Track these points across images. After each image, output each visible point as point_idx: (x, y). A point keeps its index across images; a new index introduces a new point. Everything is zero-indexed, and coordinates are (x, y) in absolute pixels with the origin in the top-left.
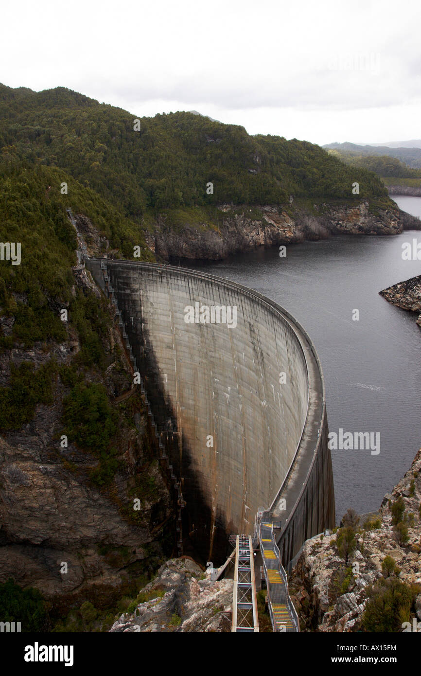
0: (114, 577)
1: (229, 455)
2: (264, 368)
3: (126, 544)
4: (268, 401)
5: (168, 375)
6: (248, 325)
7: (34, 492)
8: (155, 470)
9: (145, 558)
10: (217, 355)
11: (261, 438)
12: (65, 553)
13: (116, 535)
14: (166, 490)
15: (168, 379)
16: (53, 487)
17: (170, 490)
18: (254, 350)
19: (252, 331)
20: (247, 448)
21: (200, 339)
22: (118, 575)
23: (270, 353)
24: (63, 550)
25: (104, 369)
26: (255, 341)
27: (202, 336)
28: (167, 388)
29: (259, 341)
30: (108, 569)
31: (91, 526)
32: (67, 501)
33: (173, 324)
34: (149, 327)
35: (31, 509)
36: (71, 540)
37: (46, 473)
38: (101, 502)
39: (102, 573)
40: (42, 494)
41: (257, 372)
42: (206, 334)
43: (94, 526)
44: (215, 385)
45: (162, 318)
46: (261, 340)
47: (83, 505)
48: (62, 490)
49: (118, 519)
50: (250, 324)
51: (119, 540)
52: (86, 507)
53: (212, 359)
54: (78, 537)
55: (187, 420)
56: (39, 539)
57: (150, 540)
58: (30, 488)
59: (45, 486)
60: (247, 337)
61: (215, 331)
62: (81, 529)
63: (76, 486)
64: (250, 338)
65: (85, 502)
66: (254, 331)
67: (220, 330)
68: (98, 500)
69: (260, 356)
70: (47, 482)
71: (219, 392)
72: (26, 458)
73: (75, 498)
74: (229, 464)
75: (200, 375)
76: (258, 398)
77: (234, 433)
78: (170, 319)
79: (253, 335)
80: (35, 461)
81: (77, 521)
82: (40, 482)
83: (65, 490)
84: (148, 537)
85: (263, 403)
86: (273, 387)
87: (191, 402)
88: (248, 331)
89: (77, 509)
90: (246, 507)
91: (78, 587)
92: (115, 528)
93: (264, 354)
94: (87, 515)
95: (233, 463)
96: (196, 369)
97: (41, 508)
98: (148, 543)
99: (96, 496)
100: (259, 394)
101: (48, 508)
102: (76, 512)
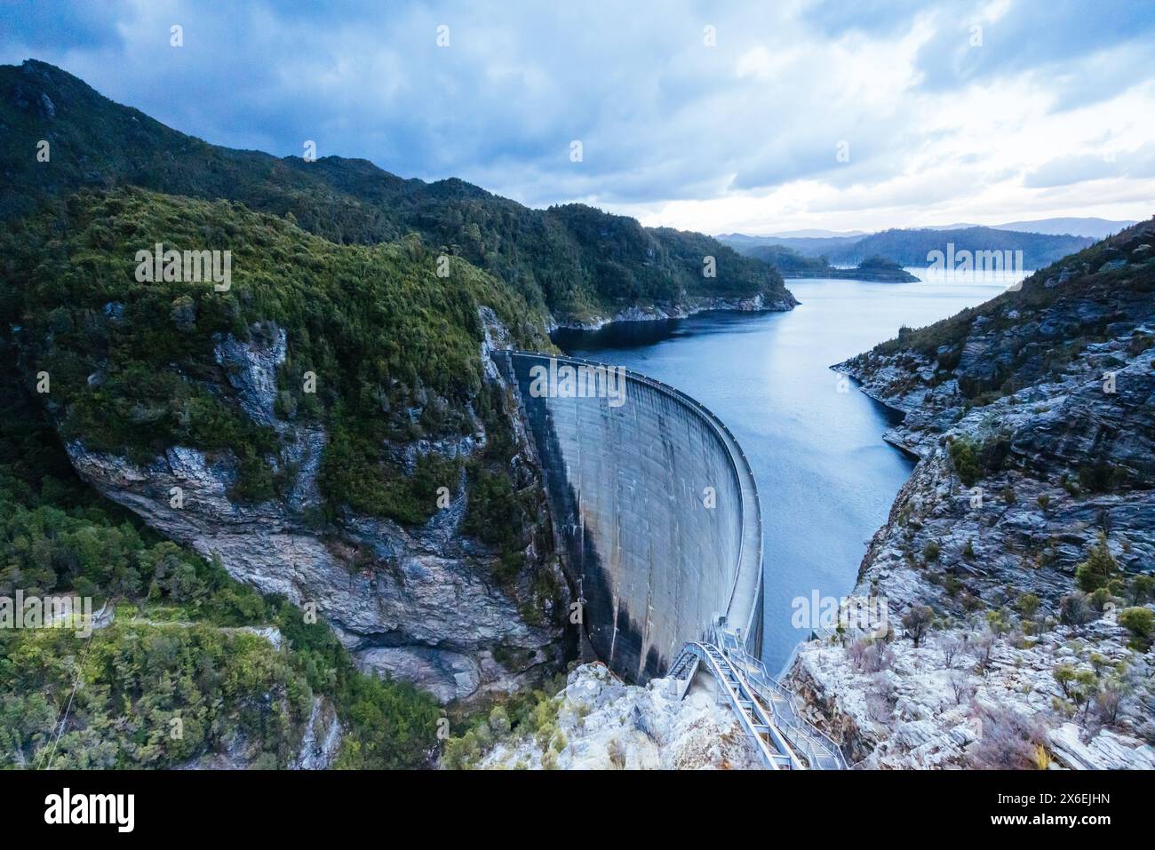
0: (510, 683)
1: (633, 552)
2: (674, 462)
3: (524, 646)
4: (677, 496)
5: (571, 467)
6: (657, 418)
7: (434, 589)
8: (556, 567)
9: (544, 662)
10: (623, 448)
11: (669, 533)
12: (461, 655)
13: (515, 636)
14: (567, 588)
15: (571, 472)
16: (454, 583)
17: (570, 587)
18: (664, 443)
19: (662, 424)
20: (653, 545)
21: (605, 431)
22: (515, 681)
23: (680, 446)
24: (459, 652)
25: (508, 461)
26: (664, 434)
27: (607, 428)
28: (569, 480)
29: (669, 435)
30: (505, 674)
31: (489, 626)
32: (466, 598)
33: (577, 415)
34: (554, 418)
35: (430, 607)
36: (468, 641)
37: (449, 568)
38: (502, 600)
39: (498, 679)
40: (443, 591)
41: (666, 466)
42: (611, 426)
43: (493, 626)
44: (620, 478)
45: (566, 410)
46: (672, 432)
47: (484, 603)
48: (463, 587)
49: (517, 618)
50: (660, 417)
51: (519, 643)
52: (487, 605)
53: (617, 452)
54: (476, 637)
55: (588, 514)
56: (436, 640)
57: (549, 642)
58: (431, 584)
59: (446, 583)
60: (656, 430)
61: (621, 424)
62: (480, 629)
63: (477, 583)
64: (659, 431)
65: (485, 600)
66: (663, 424)
67: (627, 423)
68: (499, 597)
69: (670, 450)
70: (449, 578)
71: (624, 486)
72: (429, 552)
73: (476, 595)
74: (632, 560)
75: (603, 467)
76: (666, 493)
77: (638, 528)
78: (575, 411)
79: (662, 427)
80: (437, 556)
81: (476, 621)
82: (441, 579)
83: (466, 587)
84: (548, 639)
85: (672, 498)
86: (683, 480)
87: (594, 495)
88: (658, 424)
89: (477, 607)
90: (651, 608)
91: (473, 693)
92: (514, 628)
93: (675, 448)
94: (486, 614)
95: (637, 559)
96: (600, 461)
97: (440, 606)
98: (548, 645)
99: (497, 594)
100: (667, 487)
101: (448, 606)
102: (475, 610)
